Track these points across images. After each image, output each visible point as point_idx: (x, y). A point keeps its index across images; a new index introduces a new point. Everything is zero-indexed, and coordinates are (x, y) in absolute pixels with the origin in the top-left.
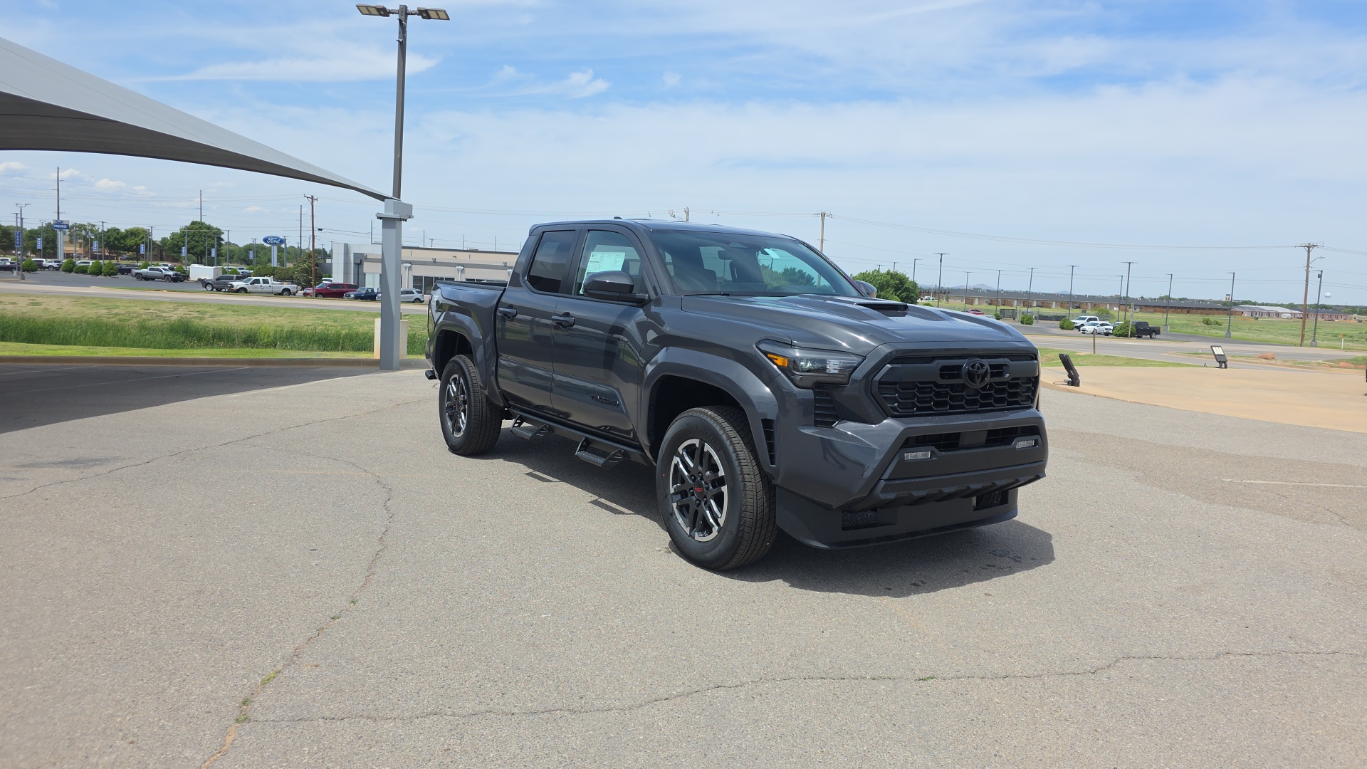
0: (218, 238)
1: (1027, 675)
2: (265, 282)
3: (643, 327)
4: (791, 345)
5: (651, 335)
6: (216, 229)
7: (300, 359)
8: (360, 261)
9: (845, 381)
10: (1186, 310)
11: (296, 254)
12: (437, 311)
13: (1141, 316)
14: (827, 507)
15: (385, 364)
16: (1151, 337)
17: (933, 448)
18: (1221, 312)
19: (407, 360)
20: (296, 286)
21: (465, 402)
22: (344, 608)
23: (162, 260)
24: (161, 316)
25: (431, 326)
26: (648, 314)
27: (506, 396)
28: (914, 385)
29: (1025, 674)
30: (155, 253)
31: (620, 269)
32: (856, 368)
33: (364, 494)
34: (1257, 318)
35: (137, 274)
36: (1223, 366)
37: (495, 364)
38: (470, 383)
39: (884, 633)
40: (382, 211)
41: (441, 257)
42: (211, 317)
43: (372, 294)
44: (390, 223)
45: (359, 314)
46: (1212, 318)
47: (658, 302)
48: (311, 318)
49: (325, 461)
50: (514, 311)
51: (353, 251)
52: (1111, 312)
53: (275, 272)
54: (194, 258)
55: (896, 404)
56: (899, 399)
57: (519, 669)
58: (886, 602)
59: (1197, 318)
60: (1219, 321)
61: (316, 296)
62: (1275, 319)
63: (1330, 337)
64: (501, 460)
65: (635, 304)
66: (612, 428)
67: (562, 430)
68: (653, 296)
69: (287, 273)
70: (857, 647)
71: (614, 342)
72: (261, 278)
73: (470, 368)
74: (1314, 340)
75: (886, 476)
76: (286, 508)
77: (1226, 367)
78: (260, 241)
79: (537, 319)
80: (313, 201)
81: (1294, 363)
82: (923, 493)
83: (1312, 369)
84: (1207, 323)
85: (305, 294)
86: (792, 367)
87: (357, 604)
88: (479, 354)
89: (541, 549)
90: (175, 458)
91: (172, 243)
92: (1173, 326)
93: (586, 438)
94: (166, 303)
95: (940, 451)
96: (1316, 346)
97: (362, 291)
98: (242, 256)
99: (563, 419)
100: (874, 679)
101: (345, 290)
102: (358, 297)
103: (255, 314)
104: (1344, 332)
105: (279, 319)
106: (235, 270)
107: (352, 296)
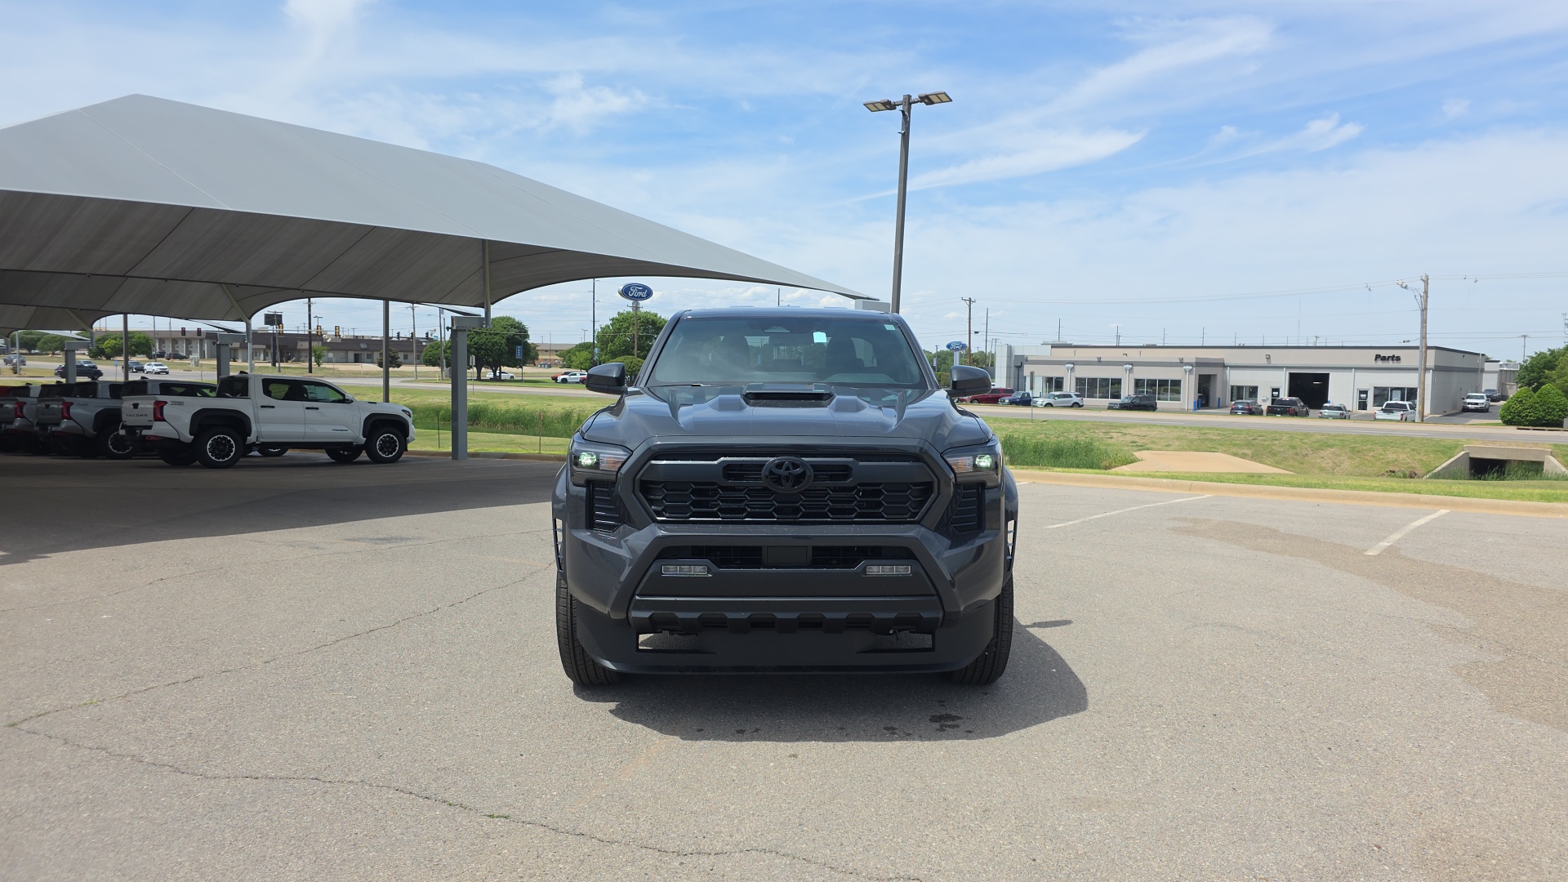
8: (1022, 363)
9: (614, 478)
17: (707, 562)
22: (249, 666)
28: (686, 486)
32: (624, 463)
41: (1107, 355)
43: (1028, 398)
51: (1016, 353)
55: (661, 508)
56: (665, 502)
75: (638, 591)
78: (944, 348)
95: (719, 567)
97: (1018, 396)
100: (450, 805)
101: (1003, 395)
102: (1013, 403)
107: (1007, 401)
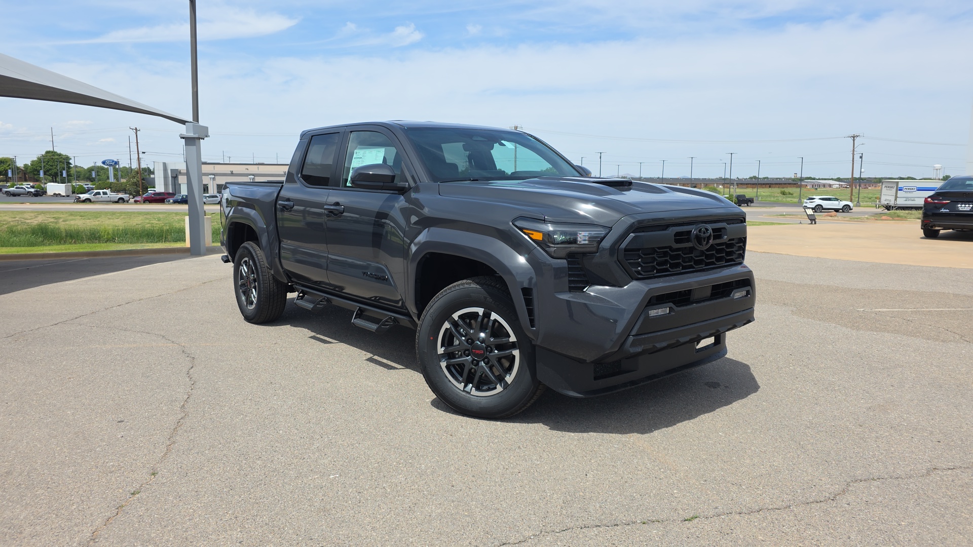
0: (66, 162)
1: (778, 507)
2: (105, 193)
3: (406, 213)
4: (544, 221)
5: (414, 219)
6: (65, 156)
7: (128, 250)
8: (176, 175)
9: (594, 249)
10: (768, 186)
11: (127, 172)
12: (227, 207)
13: (740, 191)
14: (582, 361)
15: (195, 251)
16: (748, 205)
17: (671, 305)
18: (792, 186)
19: (212, 247)
20: (128, 195)
21: (255, 280)
22: (145, 482)
23: (26, 180)
24: (25, 222)
25: (224, 220)
26: (408, 200)
27: (290, 275)
28: (653, 250)
29: (775, 506)
30: (20, 175)
31: (381, 162)
32: (604, 237)
33: (171, 364)
34: (817, 189)
35: (6, 192)
36: (814, 222)
37: (278, 248)
38: (258, 264)
39: (639, 472)
40: (185, 133)
41: (236, 169)
42: (64, 221)
43: (184, 199)
44: (191, 141)
45: (177, 214)
46: (787, 190)
47: (417, 189)
48: (140, 218)
49: (139, 335)
50: (291, 203)
51: (169, 168)
52: (718, 189)
53: (112, 186)
54: (50, 178)
55: (639, 268)
56: (642, 264)
57: (312, 539)
58: (634, 438)
59: (776, 191)
60: (791, 192)
61: (144, 202)
62: (828, 189)
63: (866, 199)
64: (288, 326)
65: (397, 192)
66: (381, 298)
67: (337, 301)
68: (412, 184)
69: (121, 186)
70: (620, 489)
71: (382, 225)
72: (101, 191)
73: (258, 252)
74: (858, 202)
75: (634, 332)
76: (100, 381)
77: (815, 223)
78: (100, 164)
79: (308, 209)
80: (136, 132)
81: (851, 219)
82: (664, 344)
83: (863, 222)
84: (783, 193)
85: (136, 201)
86: (547, 241)
87: (157, 477)
88: (264, 240)
89: (326, 407)
90: (10, 339)
91: (33, 168)
92: (763, 196)
93: (360, 307)
94: (28, 212)
95: (677, 306)
96: (859, 206)
97: (179, 197)
98: (87, 176)
99: (338, 292)
100: (644, 523)
101: (165, 197)
102: (176, 202)
103: (97, 218)
104: (876, 196)
105: (116, 220)
106: (82, 186)
107: (171, 201)
